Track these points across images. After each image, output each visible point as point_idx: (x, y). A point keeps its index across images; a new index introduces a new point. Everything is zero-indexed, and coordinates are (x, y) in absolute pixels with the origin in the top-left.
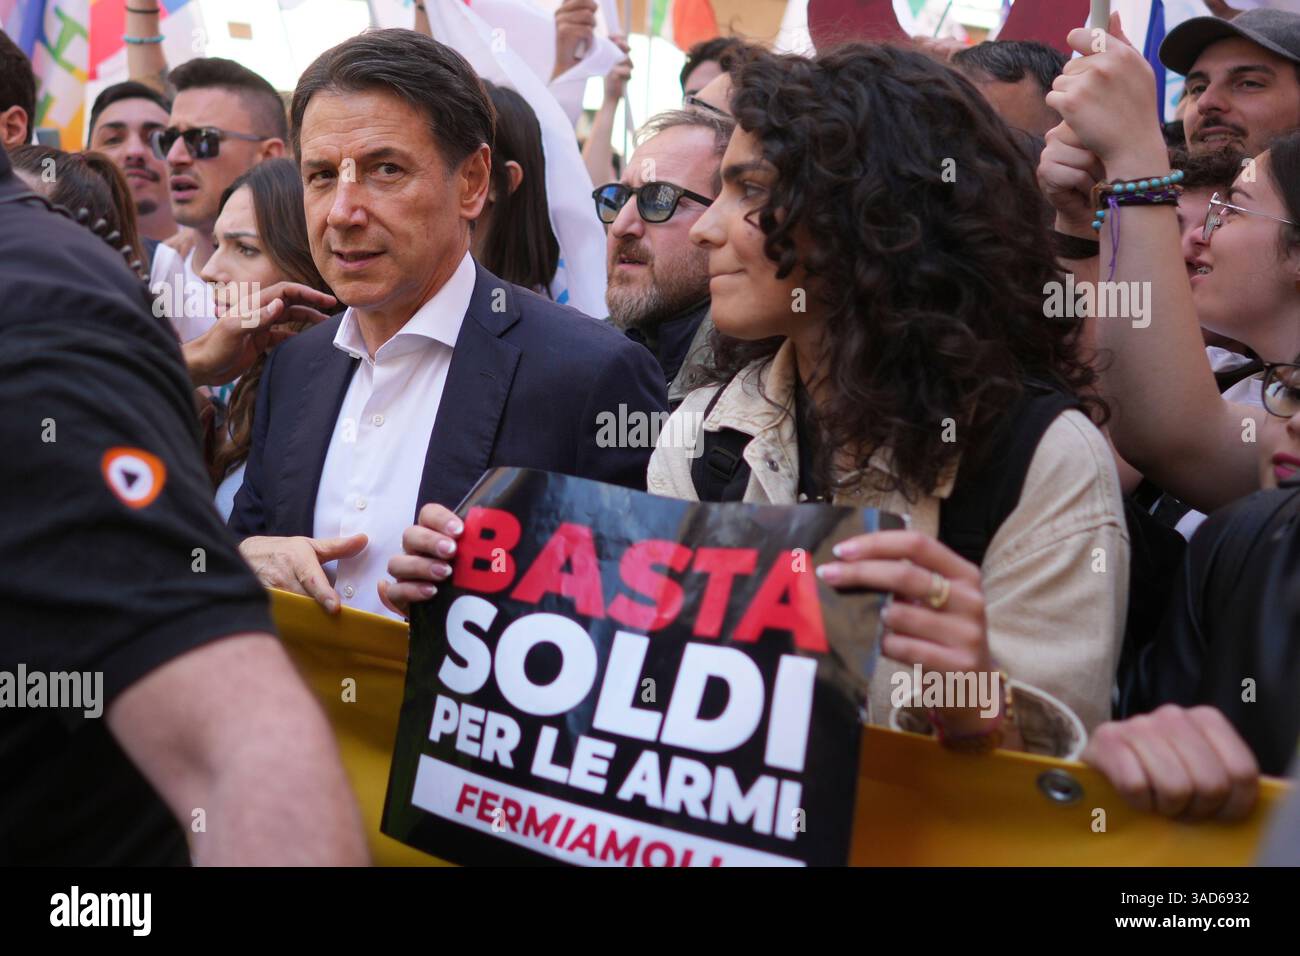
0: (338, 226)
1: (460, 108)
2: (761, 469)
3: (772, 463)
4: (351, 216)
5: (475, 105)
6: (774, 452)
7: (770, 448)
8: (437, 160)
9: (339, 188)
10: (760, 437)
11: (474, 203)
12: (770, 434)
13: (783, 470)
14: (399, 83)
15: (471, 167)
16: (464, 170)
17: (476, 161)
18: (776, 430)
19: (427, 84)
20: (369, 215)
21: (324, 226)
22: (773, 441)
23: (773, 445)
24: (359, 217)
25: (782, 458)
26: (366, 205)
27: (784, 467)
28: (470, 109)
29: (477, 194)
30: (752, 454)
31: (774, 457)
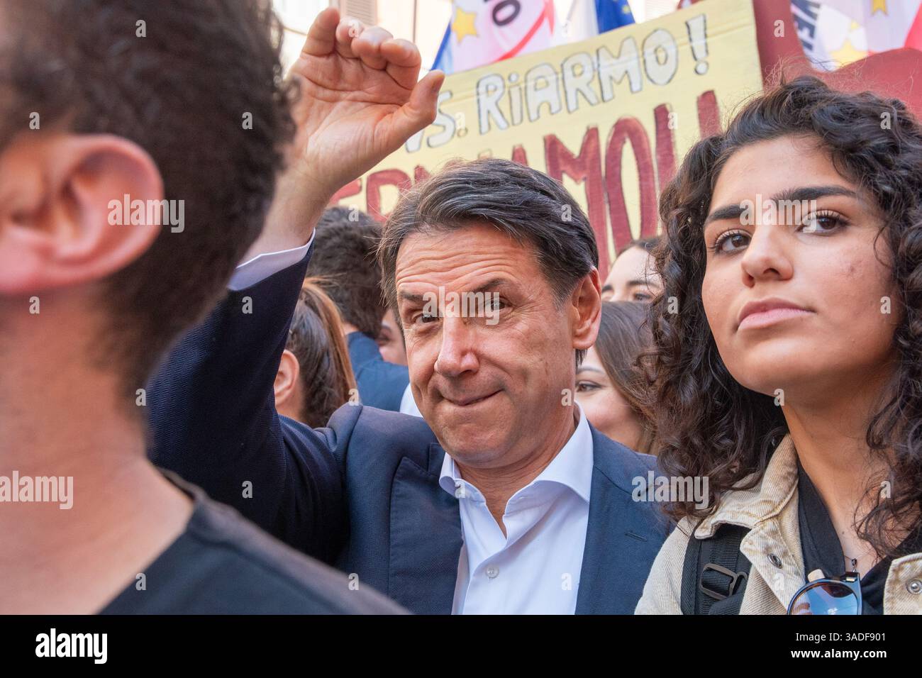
0: (446, 373)
1: (565, 234)
2: (762, 564)
3: (774, 558)
4: (461, 361)
5: (578, 228)
6: (776, 546)
7: (771, 541)
8: (546, 291)
9: (444, 332)
10: (757, 528)
11: (588, 330)
12: (770, 525)
13: (787, 567)
14: (499, 217)
15: (581, 293)
16: (574, 297)
17: (585, 286)
18: (776, 521)
19: (527, 214)
20: (479, 357)
21: (430, 372)
22: (773, 533)
23: (774, 538)
24: (469, 361)
25: (785, 554)
26: (475, 347)
27: (789, 564)
28: (574, 233)
29: (590, 321)
30: (750, 547)
31: (776, 552)
